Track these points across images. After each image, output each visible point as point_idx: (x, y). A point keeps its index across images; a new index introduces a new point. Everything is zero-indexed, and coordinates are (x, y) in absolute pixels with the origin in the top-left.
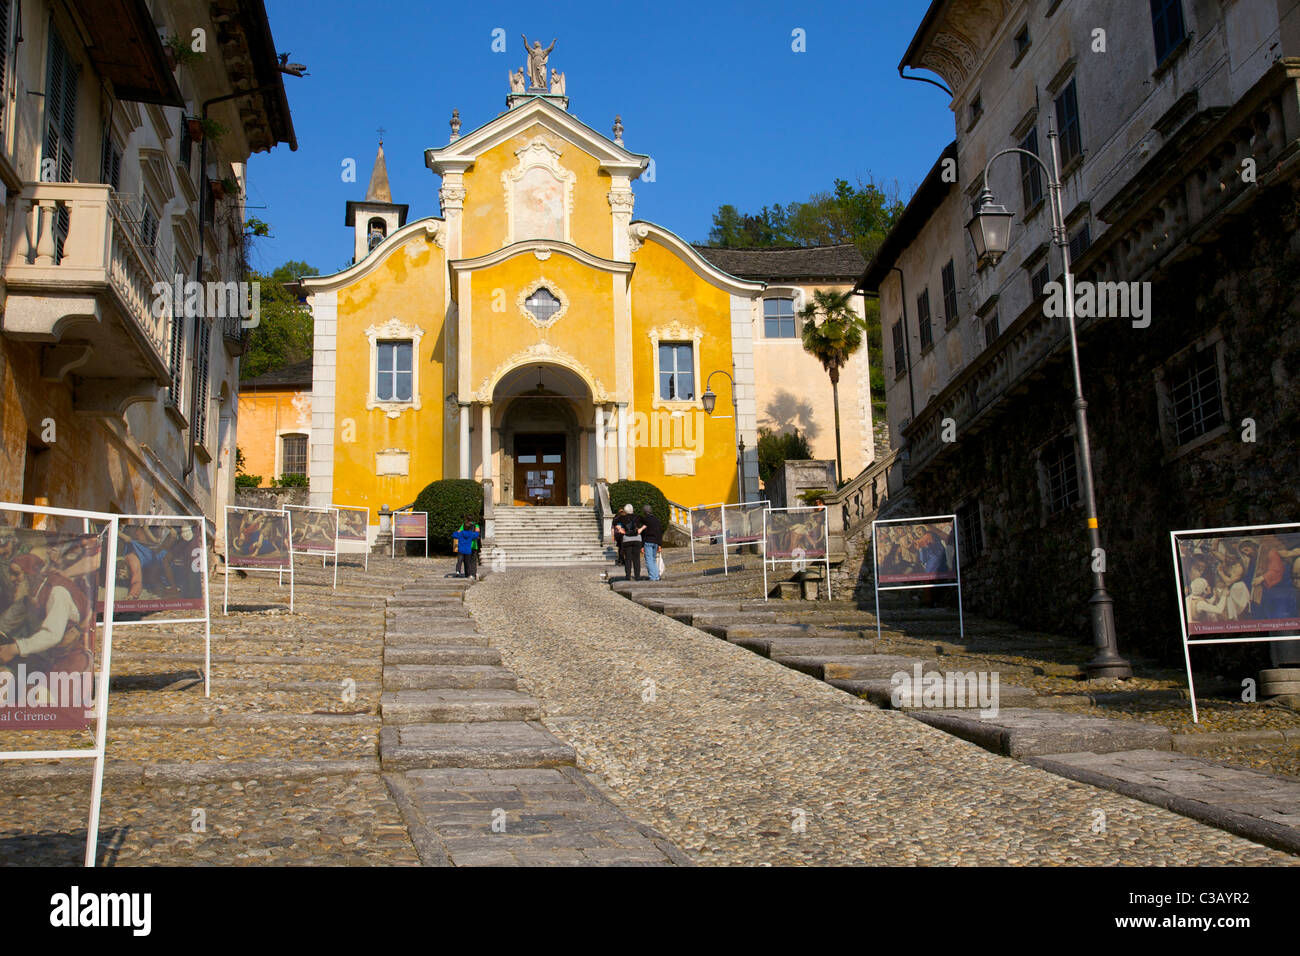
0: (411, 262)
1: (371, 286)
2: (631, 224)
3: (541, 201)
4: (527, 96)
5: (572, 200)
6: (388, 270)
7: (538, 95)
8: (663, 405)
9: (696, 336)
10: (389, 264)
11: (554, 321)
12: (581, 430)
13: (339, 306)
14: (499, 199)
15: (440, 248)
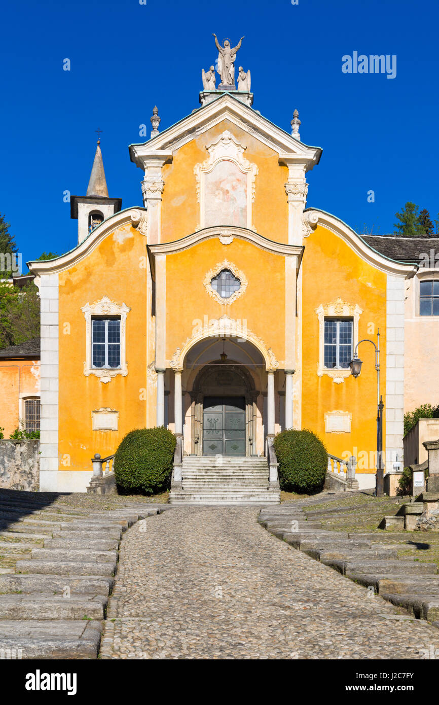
0: (118, 248)
1: (86, 269)
2: (304, 212)
3: (227, 192)
4: (216, 93)
5: (254, 191)
6: (100, 255)
7: (227, 92)
8: (326, 372)
9: (356, 312)
10: (101, 249)
11: (235, 299)
12: (258, 393)
13: (60, 287)
14: (192, 190)
15: (142, 235)
